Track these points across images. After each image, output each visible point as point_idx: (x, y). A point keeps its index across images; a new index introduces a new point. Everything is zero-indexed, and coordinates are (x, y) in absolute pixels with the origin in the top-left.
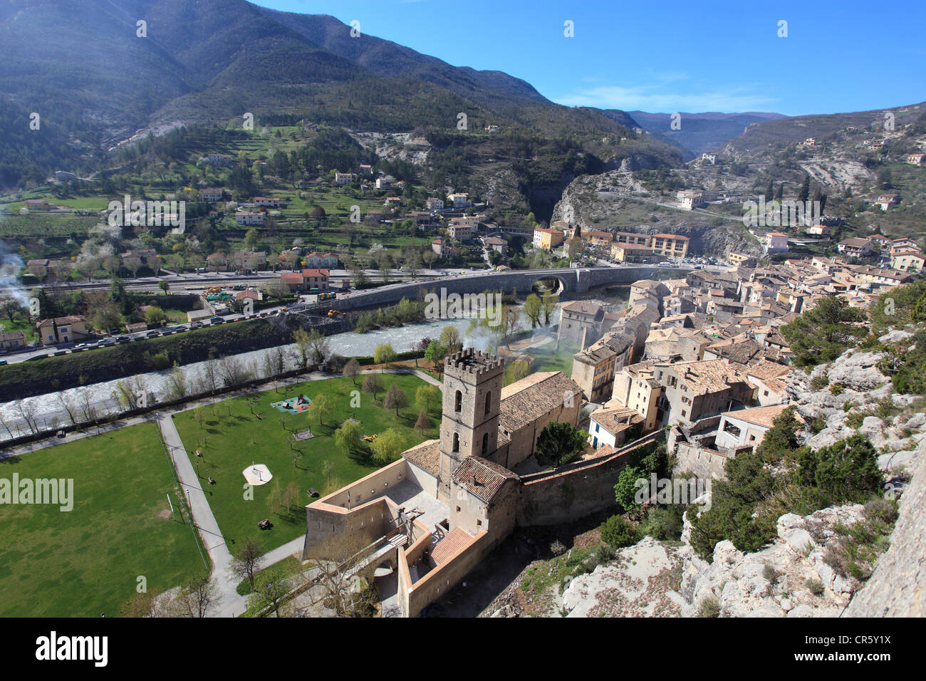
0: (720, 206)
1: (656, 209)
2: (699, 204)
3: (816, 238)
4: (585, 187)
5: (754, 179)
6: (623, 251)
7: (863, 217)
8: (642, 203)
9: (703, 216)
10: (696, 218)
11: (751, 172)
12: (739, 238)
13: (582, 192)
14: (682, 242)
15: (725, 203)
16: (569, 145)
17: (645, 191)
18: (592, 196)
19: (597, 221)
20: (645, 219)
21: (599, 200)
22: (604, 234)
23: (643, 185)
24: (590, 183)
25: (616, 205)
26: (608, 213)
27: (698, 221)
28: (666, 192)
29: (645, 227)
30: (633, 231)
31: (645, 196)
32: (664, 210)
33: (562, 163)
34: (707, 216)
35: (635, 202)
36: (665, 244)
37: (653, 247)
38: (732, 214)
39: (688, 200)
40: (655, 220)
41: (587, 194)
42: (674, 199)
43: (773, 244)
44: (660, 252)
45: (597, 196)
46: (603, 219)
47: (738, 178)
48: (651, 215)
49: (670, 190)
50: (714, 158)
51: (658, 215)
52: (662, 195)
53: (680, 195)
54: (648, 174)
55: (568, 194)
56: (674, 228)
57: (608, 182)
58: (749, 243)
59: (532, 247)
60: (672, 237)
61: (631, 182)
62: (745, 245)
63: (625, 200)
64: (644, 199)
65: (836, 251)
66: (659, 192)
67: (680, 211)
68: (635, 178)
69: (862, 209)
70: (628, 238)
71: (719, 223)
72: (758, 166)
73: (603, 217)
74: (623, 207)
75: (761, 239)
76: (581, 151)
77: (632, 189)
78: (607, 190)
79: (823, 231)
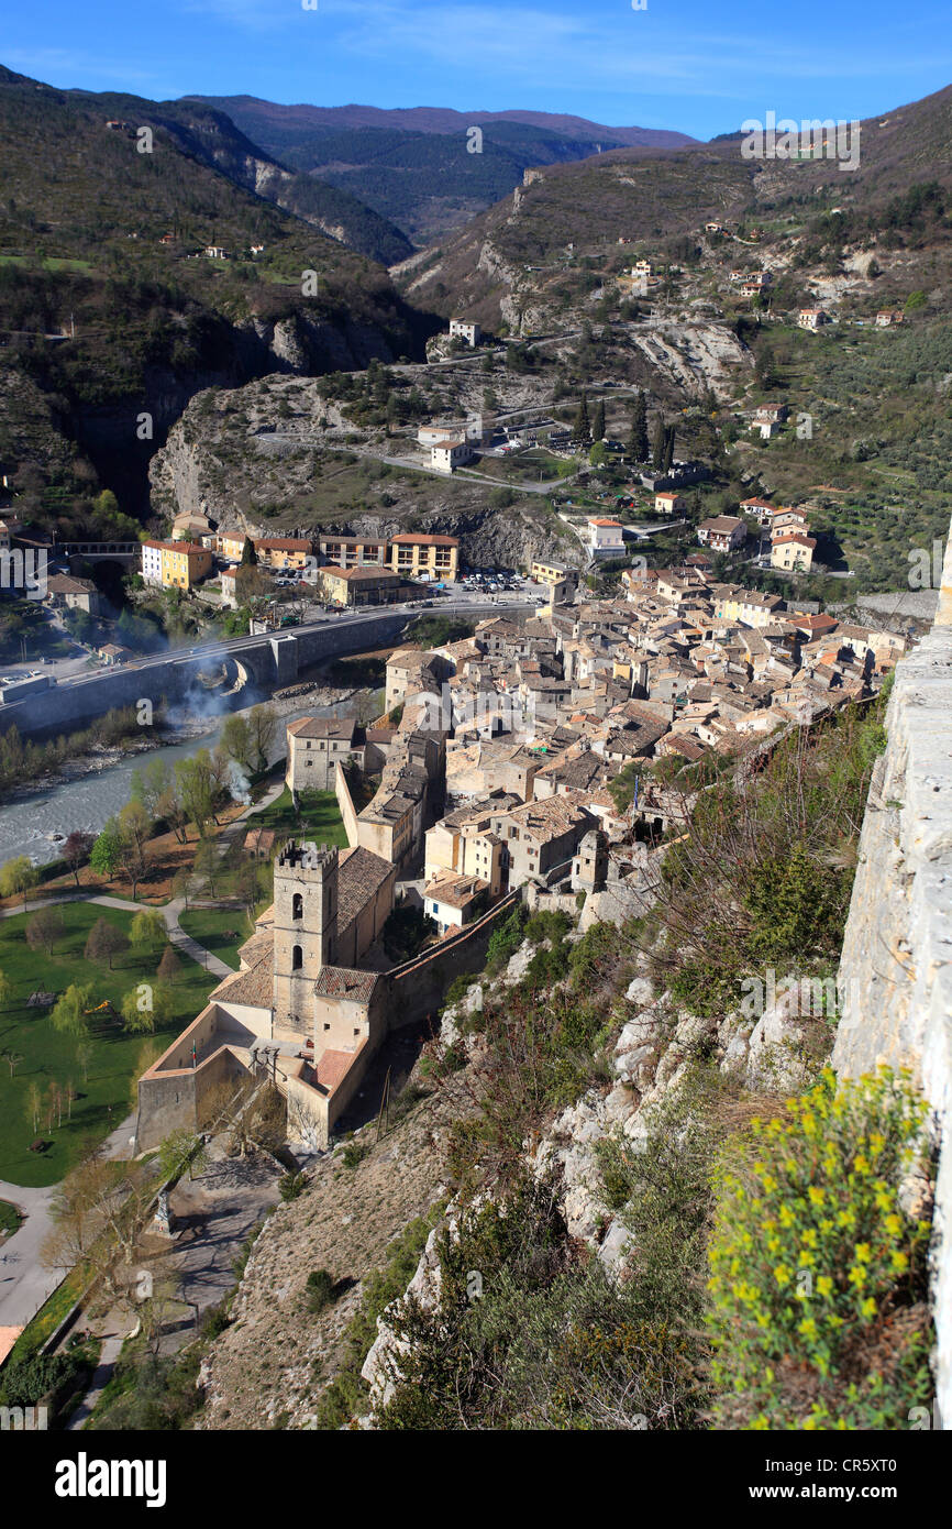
0: (501, 460)
1: (386, 472)
2: (463, 459)
3: (665, 521)
4: (221, 422)
5: (553, 381)
6: (344, 583)
7: (736, 455)
8: (354, 460)
9: (475, 485)
10: (465, 493)
11: (545, 361)
12: (544, 531)
13: (218, 439)
14: (448, 548)
15: (510, 453)
16: (151, 296)
17: (352, 429)
18: (244, 447)
19: (272, 512)
20: (369, 499)
21: (262, 458)
22: (295, 543)
23: (345, 413)
24: (230, 411)
25: (303, 468)
26: (290, 489)
27: (468, 499)
28: (394, 429)
29: (371, 522)
30: (349, 533)
31: (355, 440)
32: (402, 474)
33: (139, 343)
34: (483, 486)
35: (338, 457)
36: (416, 551)
37: (395, 565)
38: (527, 476)
39: (441, 452)
40: (389, 502)
41: (230, 442)
42: (415, 446)
43: (600, 541)
44: (409, 570)
45: (254, 447)
46: (284, 507)
47: (524, 380)
48: (378, 489)
49: (403, 424)
50: (472, 331)
51: (392, 489)
52: (390, 436)
53: (425, 436)
54: (350, 382)
55: (188, 440)
56: (427, 522)
57: (269, 407)
58: (562, 541)
59: (141, 585)
60: (428, 539)
61: (319, 408)
62: (556, 547)
63: (317, 453)
64: (355, 449)
65: (695, 542)
66: (380, 431)
67: (432, 478)
68: (328, 394)
69: (733, 438)
70: (343, 547)
71: (508, 500)
72: (556, 345)
73: (281, 500)
74: (316, 473)
75: (580, 531)
76: (181, 309)
77: (325, 424)
78: (272, 429)
79: (675, 505)
